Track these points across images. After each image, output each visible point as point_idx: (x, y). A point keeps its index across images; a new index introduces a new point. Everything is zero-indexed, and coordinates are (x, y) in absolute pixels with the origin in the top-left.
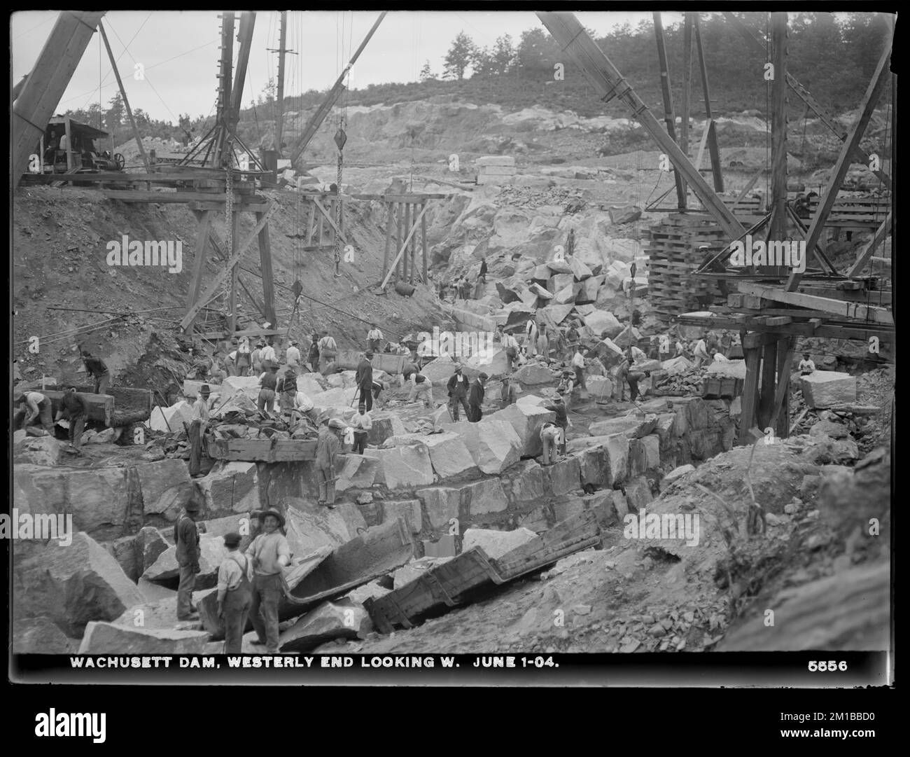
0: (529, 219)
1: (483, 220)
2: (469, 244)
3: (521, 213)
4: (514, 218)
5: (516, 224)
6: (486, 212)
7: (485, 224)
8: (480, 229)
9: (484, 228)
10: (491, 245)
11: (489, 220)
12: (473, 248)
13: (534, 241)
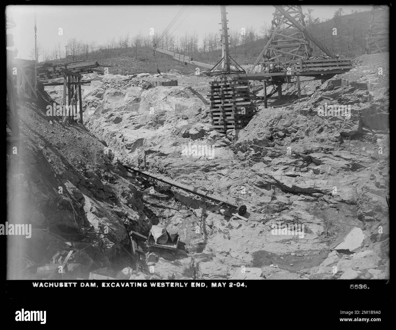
0: (124, 94)
1: (96, 97)
2: (91, 110)
3: (119, 91)
4: (116, 94)
5: (117, 97)
6: (98, 93)
7: (98, 99)
8: (95, 102)
9: (98, 101)
10: (105, 108)
11: (100, 96)
12: (93, 112)
13: (130, 103)
